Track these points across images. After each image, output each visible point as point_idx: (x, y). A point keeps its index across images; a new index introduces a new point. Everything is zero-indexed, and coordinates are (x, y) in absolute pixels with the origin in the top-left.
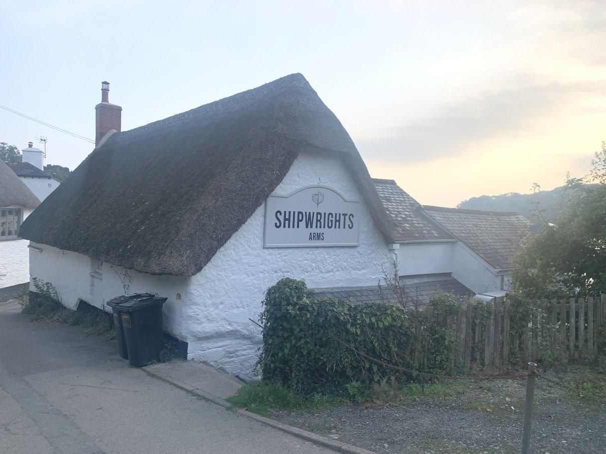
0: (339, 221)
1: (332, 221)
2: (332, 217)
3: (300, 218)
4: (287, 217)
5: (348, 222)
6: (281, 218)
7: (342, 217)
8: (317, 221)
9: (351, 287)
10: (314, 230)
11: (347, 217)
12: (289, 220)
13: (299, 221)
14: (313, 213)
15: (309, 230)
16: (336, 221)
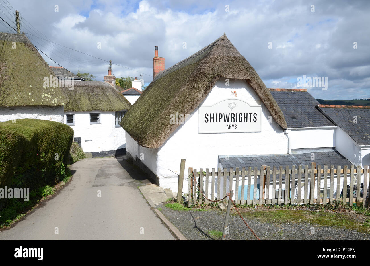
0: (247, 118)
1: (242, 118)
2: (242, 116)
3: (221, 117)
4: (212, 117)
5: (253, 118)
6: (209, 117)
7: (249, 116)
8: (232, 118)
9: (256, 155)
10: (230, 123)
11: (252, 116)
12: (213, 118)
13: (220, 118)
14: (229, 114)
15: (227, 123)
16: (245, 118)
